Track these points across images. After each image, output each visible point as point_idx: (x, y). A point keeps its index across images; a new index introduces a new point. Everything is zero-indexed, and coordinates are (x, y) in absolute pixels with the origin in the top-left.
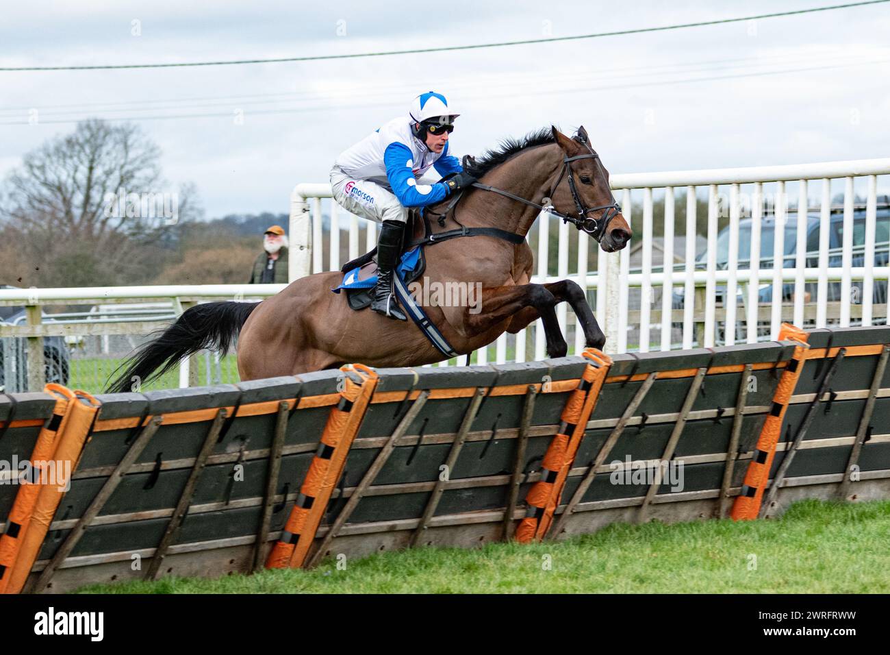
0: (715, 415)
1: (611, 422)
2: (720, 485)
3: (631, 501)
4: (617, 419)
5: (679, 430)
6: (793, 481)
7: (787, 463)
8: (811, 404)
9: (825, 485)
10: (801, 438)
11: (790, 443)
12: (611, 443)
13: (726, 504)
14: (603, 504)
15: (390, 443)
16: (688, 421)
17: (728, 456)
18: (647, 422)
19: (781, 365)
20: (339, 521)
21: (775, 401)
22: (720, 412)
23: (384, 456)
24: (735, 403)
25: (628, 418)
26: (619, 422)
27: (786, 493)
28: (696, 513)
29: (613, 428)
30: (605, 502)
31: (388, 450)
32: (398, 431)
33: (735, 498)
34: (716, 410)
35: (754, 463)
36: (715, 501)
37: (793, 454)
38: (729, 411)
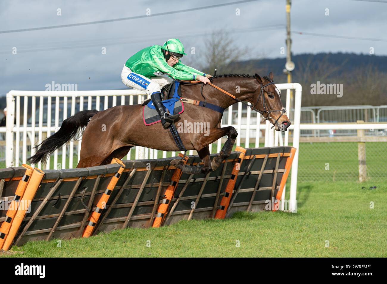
0: (215, 179)
1: (184, 181)
2: (213, 205)
3: (187, 211)
4: (187, 180)
5: (204, 184)
6: (235, 204)
7: (234, 198)
8: (243, 176)
9: (243, 206)
10: (240, 188)
11: (236, 190)
12: (184, 189)
13: (214, 212)
14: (179, 212)
15: (123, 188)
16: (208, 181)
17: (217, 195)
18: (195, 181)
19: (236, 160)
20: (104, 218)
21: (232, 173)
22: (217, 178)
23: (120, 192)
24: (221, 175)
25: (190, 180)
26: (187, 181)
27: (233, 209)
28: (205, 216)
29: (185, 183)
30: (180, 211)
31: (122, 190)
32: (125, 183)
33: (217, 210)
34: (215, 177)
35: (224, 197)
36: (211, 211)
37: (236, 194)
38: (219, 178)
